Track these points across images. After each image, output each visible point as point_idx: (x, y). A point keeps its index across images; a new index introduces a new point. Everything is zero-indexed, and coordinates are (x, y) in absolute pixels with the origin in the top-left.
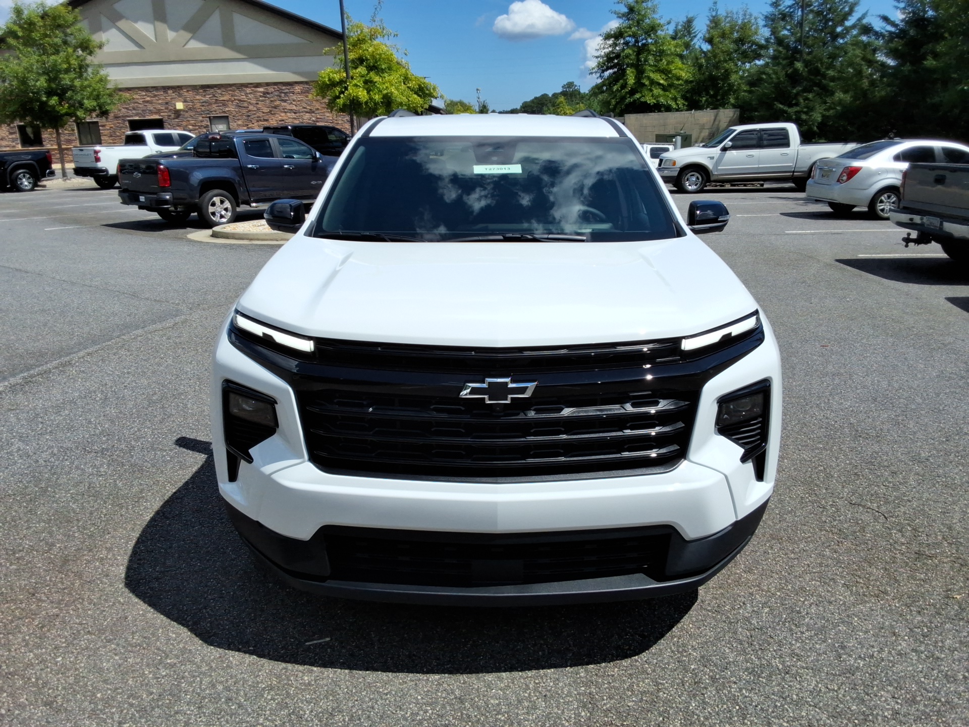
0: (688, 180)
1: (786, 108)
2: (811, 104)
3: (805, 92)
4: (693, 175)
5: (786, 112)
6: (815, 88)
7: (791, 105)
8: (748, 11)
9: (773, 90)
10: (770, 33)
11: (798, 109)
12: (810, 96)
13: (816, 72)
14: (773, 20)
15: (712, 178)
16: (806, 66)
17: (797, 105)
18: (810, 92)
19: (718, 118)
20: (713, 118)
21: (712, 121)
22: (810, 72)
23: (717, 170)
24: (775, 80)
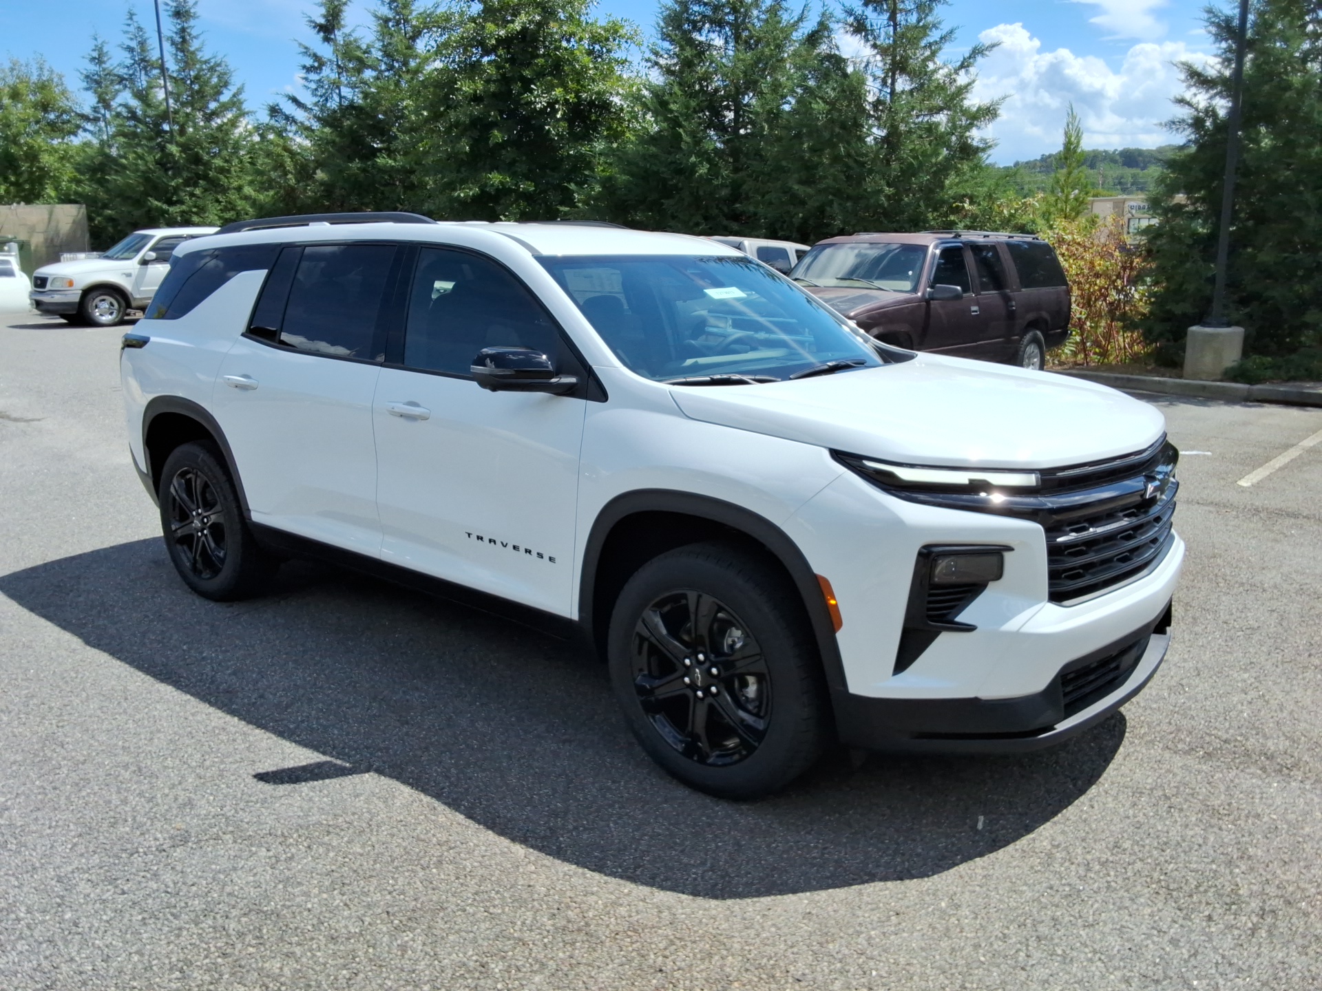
0: (96, 307)
1: (165, 207)
2: (200, 202)
3: (188, 186)
4: (104, 300)
5: (167, 212)
6: (201, 182)
7: (170, 203)
8: (46, 67)
9: (141, 180)
10: (96, 100)
11: (184, 207)
12: (197, 192)
13: (197, 160)
14: (98, 83)
15: (134, 304)
16: (182, 151)
17: (181, 202)
18: (196, 185)
19: (54, 217)
20: (46, 216)
21: (46, 220)
22: (187, 160)
23: (139, 292)
24: (142, 168)
